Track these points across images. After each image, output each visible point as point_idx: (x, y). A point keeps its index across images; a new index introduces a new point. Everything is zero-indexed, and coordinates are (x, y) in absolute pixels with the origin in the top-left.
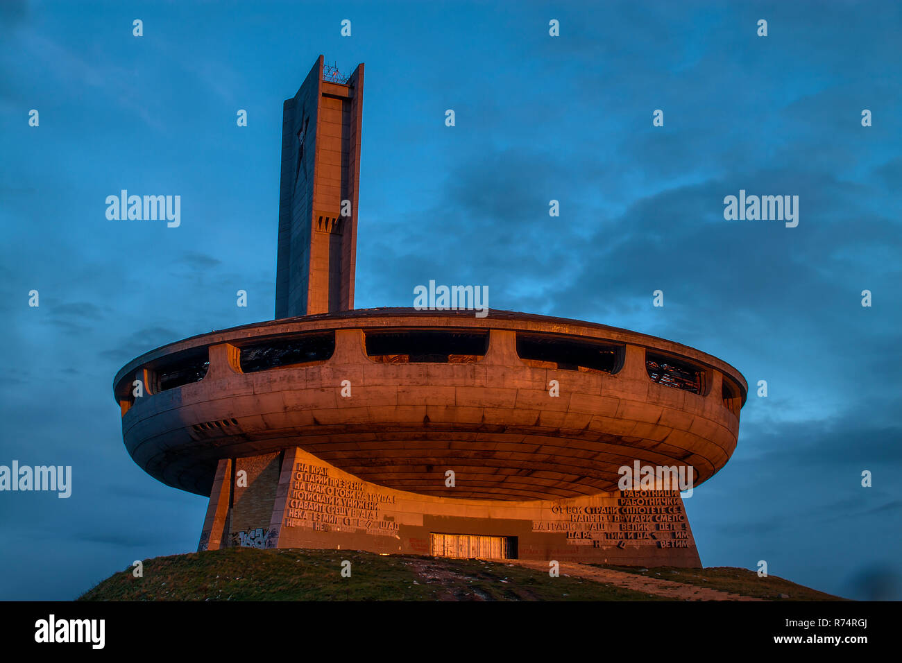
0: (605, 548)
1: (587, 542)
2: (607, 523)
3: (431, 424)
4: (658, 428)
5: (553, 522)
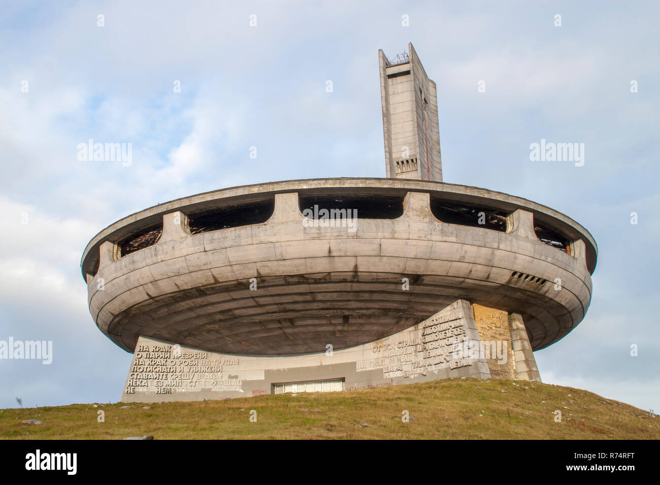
1: (399, 374)
2: (413, 354)
3: (157, 299)
4: (336, 259)
5: (372, 360)
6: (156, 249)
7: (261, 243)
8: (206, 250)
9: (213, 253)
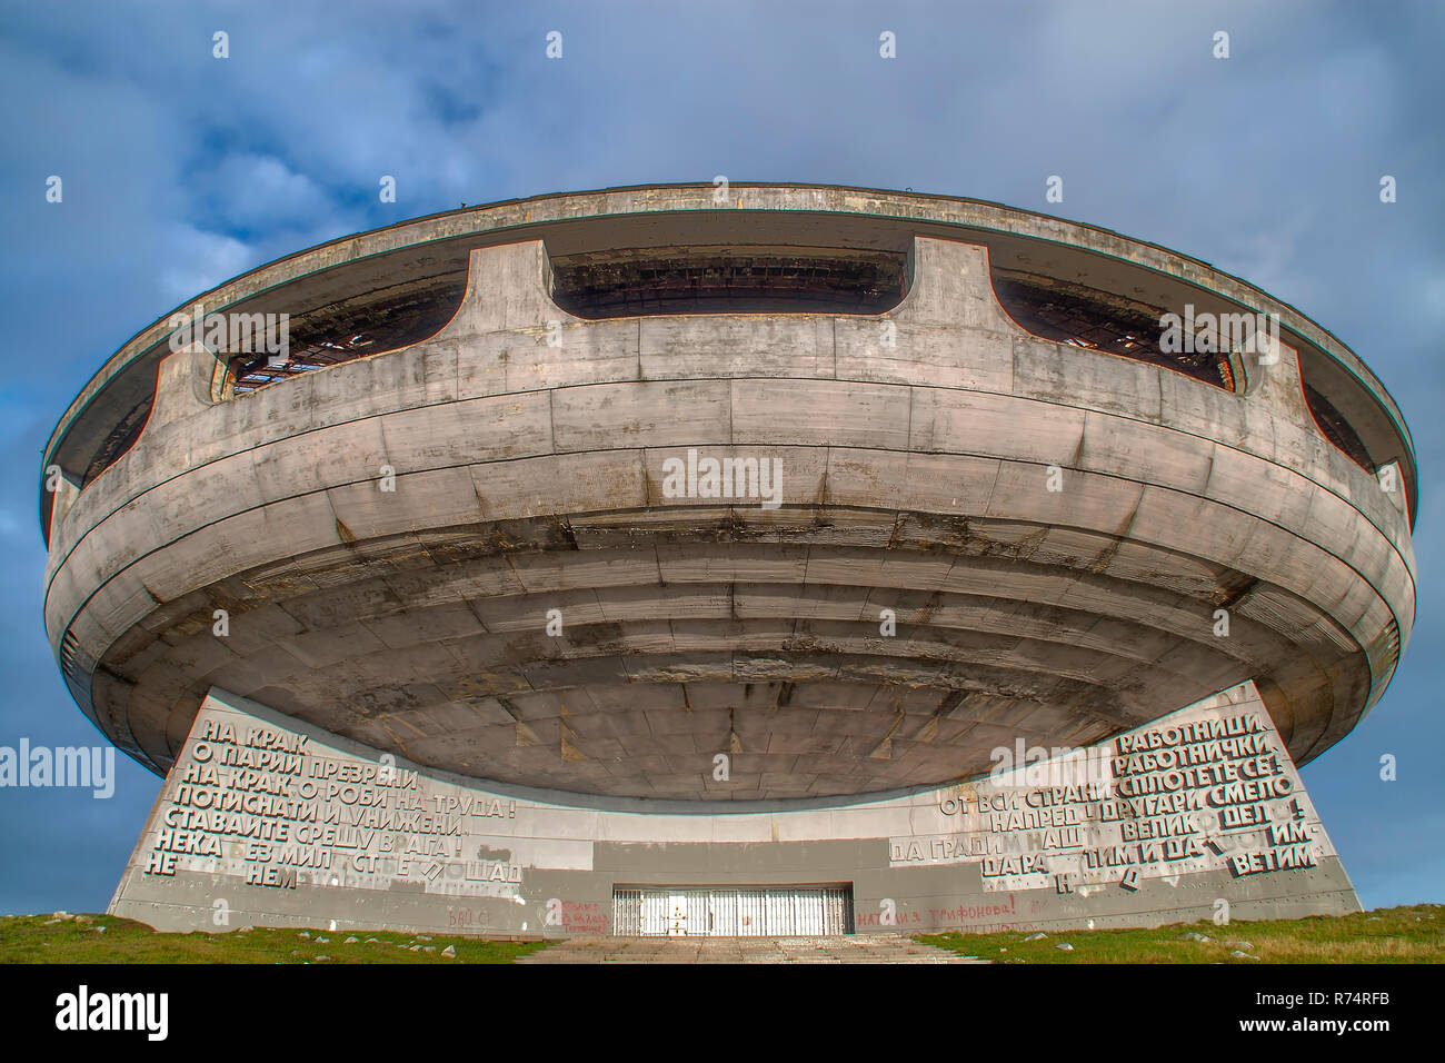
0: (1085, 892)
1: (1036, 882)
2: (1085, 825)
3: (367, 549)
4: (1090, 481)
5: (945, 838)
6: (425, 356)
7: (868, 379)
8: (648, 374)
9: (672, 391)
